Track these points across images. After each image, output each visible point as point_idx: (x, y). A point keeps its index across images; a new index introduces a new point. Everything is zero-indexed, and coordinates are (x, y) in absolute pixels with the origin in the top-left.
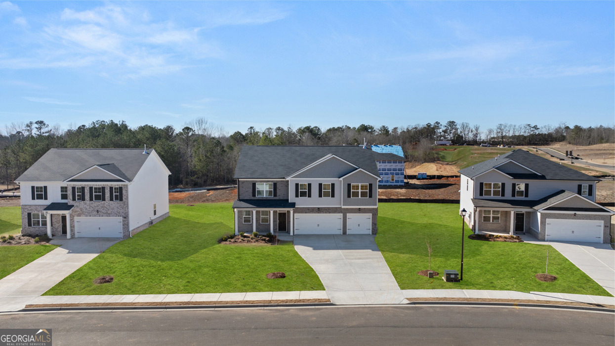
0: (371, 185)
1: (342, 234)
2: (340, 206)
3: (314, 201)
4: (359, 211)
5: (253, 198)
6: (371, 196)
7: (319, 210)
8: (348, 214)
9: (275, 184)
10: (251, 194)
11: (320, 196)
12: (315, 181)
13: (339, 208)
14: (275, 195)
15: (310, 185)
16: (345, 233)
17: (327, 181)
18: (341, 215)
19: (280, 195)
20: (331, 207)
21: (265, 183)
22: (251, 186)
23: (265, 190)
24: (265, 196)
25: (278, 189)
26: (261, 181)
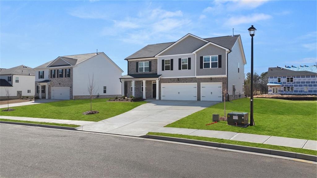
0: (220, 57)
2: (194, 77)
3: (176, 73)
4: (211, 80)
5: (136, 73)
6: (220, 66)
8: (201, 83)
9: (150, 62)
10: (136, 71)
11: (180, 69)
15: (172, 60)
16: (199, 99)
19: (153, 70)
20: (188, 78)
21: (144, 62)
22: (135, 64)
23: (144, 67)
24: (144, 72)
25: (152, 66)
26: (142, 61)
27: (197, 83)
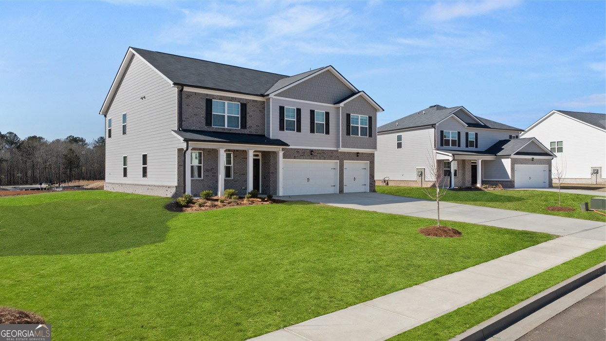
0: (370, 118)
1: (338, 192)
2: (335, 149)
3: (305, 139)
4: (358, 156)
5: (206, 128)
6: (370, 135)
7: (312, 154)
8: (345, 161)
9: (244, 106)
10: (203, 121)
11: (312, 131)
12: (306, 105)
14: (244, 126)
15: (299, 111)
16: (341, 191)
17: (321, 107)
18: (334, 163)
19: (250, 127)
20: (326, 150)
21: (226, 102)
22: (204, 104)
23: (226, 115)
24: (226, 127)
25: (248, 115)
26: (221, 98)
27: (338, 161)
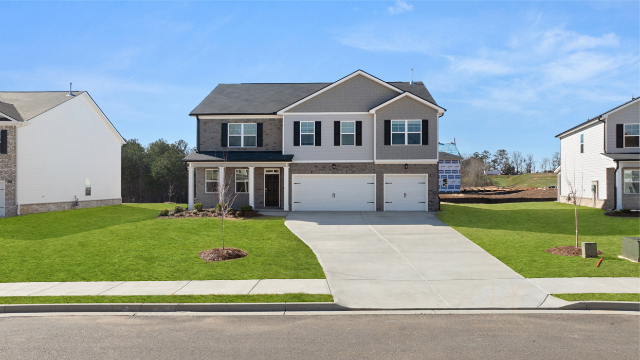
0: (425, 123)
1: (375, 210)
2: (371, 161)
3: (327, 152)
4: (406, 168)
5: (222, 149)
6: (425, 142)
7: (335, 168)
8: (385, 175)
9: (260, 126)
10: (220, 143)
11: (337, 143)
12: (328, 118)
13: (369, 163)
14: (260, 144)
15: (318, 124)
16: (380, 208)
17: (349, 117)
18: (372, 177)
19: (266, 144)
20: (355, 163)
21: (242, 124)
22: (219, 128)
23: (242, 136)
24: (242, 146)
25: (264, 134)
26: (236, 121)
27: (375, 175)
